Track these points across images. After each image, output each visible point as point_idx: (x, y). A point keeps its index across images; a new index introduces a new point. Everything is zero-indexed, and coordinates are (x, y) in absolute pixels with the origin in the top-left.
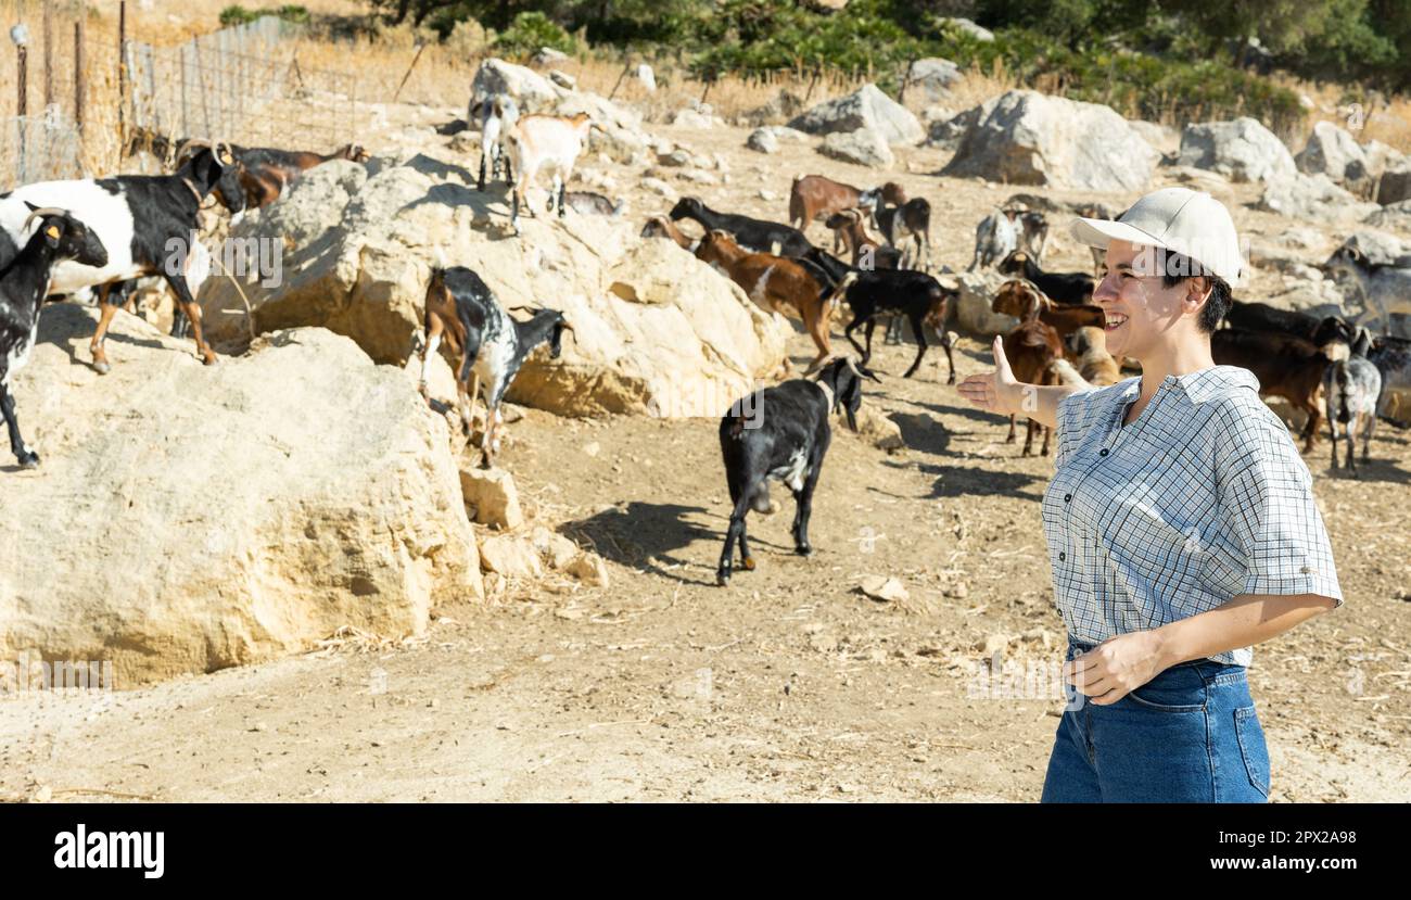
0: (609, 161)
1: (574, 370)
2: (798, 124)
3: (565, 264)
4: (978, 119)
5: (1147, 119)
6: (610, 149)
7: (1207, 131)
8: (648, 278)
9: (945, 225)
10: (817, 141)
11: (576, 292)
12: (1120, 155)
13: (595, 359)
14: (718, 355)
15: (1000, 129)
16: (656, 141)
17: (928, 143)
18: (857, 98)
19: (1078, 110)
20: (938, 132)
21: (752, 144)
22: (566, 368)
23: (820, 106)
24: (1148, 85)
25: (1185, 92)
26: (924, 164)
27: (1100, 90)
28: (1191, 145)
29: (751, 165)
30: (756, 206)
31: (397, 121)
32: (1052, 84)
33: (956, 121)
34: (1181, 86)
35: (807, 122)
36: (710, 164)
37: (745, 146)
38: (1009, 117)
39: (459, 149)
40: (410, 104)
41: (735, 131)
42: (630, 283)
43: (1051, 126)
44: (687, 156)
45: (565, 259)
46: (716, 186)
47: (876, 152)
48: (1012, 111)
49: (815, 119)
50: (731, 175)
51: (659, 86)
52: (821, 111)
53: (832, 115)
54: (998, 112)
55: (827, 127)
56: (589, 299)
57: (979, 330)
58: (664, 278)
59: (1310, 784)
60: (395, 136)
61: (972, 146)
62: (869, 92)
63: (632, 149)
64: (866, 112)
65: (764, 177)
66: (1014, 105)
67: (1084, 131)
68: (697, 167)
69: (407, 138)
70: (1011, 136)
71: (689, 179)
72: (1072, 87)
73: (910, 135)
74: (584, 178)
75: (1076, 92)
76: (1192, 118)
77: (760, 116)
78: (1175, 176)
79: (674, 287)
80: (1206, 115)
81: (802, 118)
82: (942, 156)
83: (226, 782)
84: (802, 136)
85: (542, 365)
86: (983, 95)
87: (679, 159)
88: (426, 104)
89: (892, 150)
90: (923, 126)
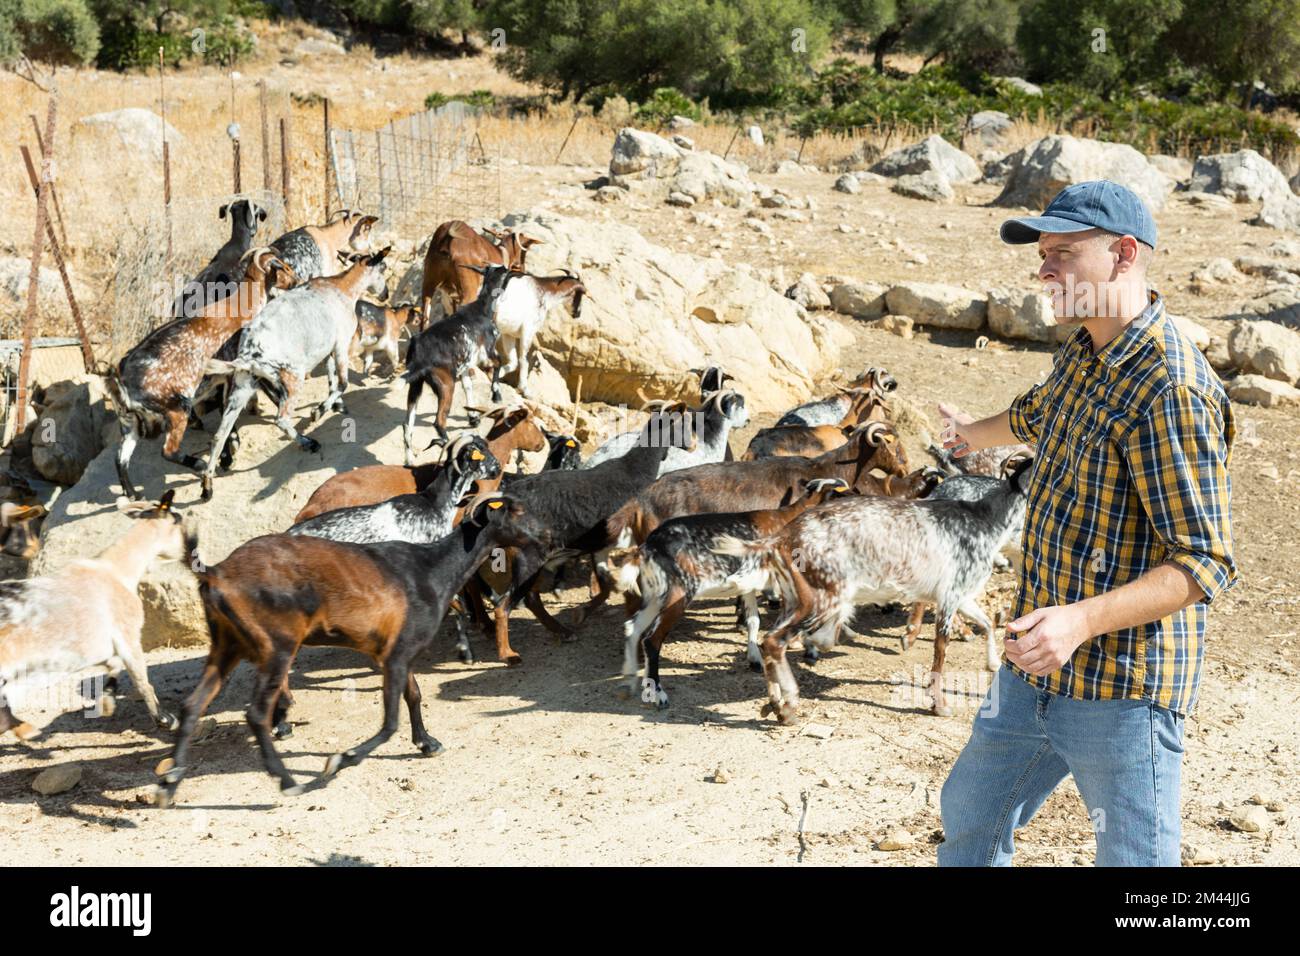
0: (721, 205)
1: (664, 378)
2: (878, 169)
3: (655, 294)
4: (1021, 160)
5: (1165, 154)
6: (722, 195)
7: (1214, 162)
8: (725, 303)
9: (989, 248)
10: (892, 182)
11: (665, 317)
12: (1140, 185)
13: (680, 369)
14: (783, 362)
15: (1040, 167)
16: (761, 187)
17: (983, 180)
18: (925, 146)
19: (1105, 149)
20: (991, 171)
21: (839, 187)
22: (658, 377)
23: (895, 153)
24: (1168, 125)
25: (1198, 130)
26: (979, 198)
27: (1127, 131)
28: (1202, 173)
29: (836, 204)
30: (835, 237)
31: (555, 180)
32: (1087, 128)
33: (1005, 161)
34: (1194, 125)
35: (885, 167)
36: (803, 205)
37: (833, 188)
38: (1047, 157)
39: (601, 200)
40: (568, 165)
41: (827, 177)
42: (709, 306)
43: (1082, 163)
44: (784, 198)
45: (656, 291)
46: (805, 222)
47: (939, 190)
48: (1049, 153)
49: (892, 164)
50: (818, 212)
51: (766, 142)
52: (896, 158)
53: (904, 160)
54: (1039, 154)
55: (901, 170)
56: (676, 322)
57: (1005, 334)
58: (738, 303)
59: (1214, 708)
60: (552, 192)
61: (1017, 182)
62: (934, 140)
63: (740, 195)
64: (932, 157)
65: (845, 213)
66: (1051, 147)
67: (1110, 166)
68: (792, 207)
69: (561, 194)
70: (1049, 172)
71: (784, 218)
72: (1104, 129)
73: (969, 174)
74: (698, 220)
75: (1106, 133)
76: (1204, 151)
77: (847, 164)
78: (1187, 199)
79: (746, 309)
80: (1215, 148)
81: (881, 164)
82: (994, 190)
83: (350, 713)
84: (880, 179)
85: (638, 375)
86: (1028, 139)
87: (777, 201)
88: (580, 165)
89: (953, 187)
90: (980, 167)
